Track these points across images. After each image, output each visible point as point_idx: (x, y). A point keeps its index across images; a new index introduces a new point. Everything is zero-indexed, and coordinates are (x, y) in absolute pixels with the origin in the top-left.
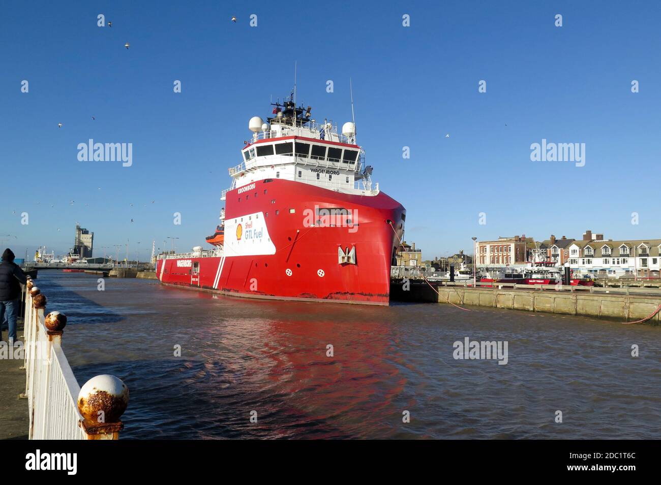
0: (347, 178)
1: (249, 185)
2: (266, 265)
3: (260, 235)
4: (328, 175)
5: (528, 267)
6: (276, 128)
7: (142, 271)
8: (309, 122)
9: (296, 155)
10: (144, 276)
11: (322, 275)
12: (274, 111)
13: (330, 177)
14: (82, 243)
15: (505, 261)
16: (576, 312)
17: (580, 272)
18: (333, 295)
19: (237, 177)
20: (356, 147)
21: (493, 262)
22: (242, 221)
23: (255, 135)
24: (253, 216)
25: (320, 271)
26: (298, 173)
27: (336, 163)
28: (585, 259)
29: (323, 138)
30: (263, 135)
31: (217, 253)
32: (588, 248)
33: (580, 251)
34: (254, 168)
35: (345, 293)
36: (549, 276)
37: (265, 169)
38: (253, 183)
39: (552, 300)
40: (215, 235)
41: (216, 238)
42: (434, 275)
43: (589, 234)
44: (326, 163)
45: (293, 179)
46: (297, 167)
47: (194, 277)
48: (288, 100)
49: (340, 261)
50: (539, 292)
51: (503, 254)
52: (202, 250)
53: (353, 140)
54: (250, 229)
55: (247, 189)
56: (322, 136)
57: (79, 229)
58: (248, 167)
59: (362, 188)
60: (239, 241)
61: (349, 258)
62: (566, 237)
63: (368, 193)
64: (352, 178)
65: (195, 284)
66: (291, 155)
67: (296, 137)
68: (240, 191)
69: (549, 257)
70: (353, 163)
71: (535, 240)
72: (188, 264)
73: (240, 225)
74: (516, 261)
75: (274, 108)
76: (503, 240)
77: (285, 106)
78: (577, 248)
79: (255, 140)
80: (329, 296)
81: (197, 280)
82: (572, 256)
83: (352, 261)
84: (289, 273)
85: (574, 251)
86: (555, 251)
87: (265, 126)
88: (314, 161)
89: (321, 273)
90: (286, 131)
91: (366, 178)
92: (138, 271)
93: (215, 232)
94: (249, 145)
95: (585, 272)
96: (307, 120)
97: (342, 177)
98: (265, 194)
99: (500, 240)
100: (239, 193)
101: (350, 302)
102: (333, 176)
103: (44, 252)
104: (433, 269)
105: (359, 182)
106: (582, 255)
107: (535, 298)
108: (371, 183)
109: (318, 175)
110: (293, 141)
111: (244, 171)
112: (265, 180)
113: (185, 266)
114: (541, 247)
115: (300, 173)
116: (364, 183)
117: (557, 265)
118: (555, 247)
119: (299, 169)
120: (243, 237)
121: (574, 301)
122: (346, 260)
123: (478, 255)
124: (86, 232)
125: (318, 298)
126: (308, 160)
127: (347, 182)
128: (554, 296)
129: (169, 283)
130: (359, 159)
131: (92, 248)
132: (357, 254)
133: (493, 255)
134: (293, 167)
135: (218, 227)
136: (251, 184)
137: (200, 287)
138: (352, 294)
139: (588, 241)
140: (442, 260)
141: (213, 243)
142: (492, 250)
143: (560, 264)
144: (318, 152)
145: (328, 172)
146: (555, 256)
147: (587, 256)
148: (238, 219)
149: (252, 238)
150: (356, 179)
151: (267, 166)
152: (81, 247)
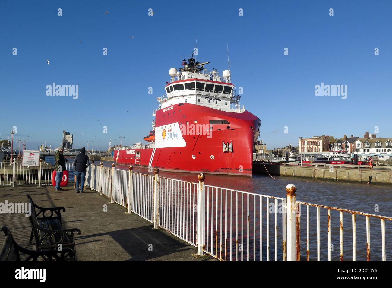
0: (226, 102)
1: (170, 107)
2: (180, 153)
3: (176, 135)
4: (215, 101)
5: (331, 154)
6: (185, 74)
7: (104, 156)
8: (203, 70)
9: (197, 90)
10: (105, 159)
11: (213, 158)
12: (183, 64)
13: (216, 102)
14: (67, 140)
15: (316, 150)
16: (362, 180)
17: (362, 157)
18: (219, 170)
19: (162, 102)
20: (231, 84)
21: (309, 151)
22: (166, 128)
23: (173, 78)
24: (173, 125)
25: (212, 156)
26: (198, 100)
27: (219, 94)
28: (365, 149)
29: (212, 80)
30: (177, 78)
31: (151, 146)
32: (367, 142)
33: (362, 144)
34: (173, 97)
35: (226, 169)
36: (344, 159)
37: (179, 98)
38: (172, 106)
39: (347, 173)
40: (149, 136)
41: (150, 137)
42: (274, 159)
43: (367, 134)
44: (214, 94)
45: (195, 104)
46: (197, 97)
47: (137, 160)
48: (190, 57)
49: (224, 150)
50: (339, 168)
51: (315, 146)
52: (142, 145)
53: (229, 80)
54: (171, 132)
55: (168, 109)
56: (212, 79)
57: (65, 132)
58: (169, 97)
59: (234, 108)
60: (164, 139)
61: (229, 148)
62: (353, 136)
63: (238, 111)
64: (228, 102)
65: (137, 164)
66: (194, 90)
67: (197, 79)
68: (164, 111)
69: (343, 148)
70: (230, 94)
71: (335, 138)
72: (133, 152)
73: (164, 130)
74: (323, 150)
75: (183, 62)
76: (315, 138)
77: (189, 61)
78: (360, 143)
79: (173, 81)
80: (217, 170)
81: (139, 161)
82: (357, 147)
83: (231, 150)
84: (194, 157)
85: (358, 145)
86: (347, 144)
87: (178, 73)
88: (207, 93)
89: (212, 157)
90: (190, 76)
91: (237, 102)
92: (101, 156)
93: (149, 135)
94: (169, 84)
95: (365, 157)
96: (202, 69)
97: (223, 102)
98: (179, 112)
99: (314, 138)
100: (163, 111)
101: (229, 174)
102: (218, 101)
103: (45, 146)
104: (273, 155)
105: (233, 104)
106: (363, 146)
107: (337, 172)
108: (240, 105)
109: (209, 101)
110: (195, 81)
111: (166, 99)
112: (179, 104)
113: (131, 154)
114: (338, 142)
115: (199, 100)
116: (236, 105)
117: (348, 153)
118: (347, 142)
119: (198, 98)
120: (166, 137)
121: (360, 174)
122: (227, 150)
123: (300, 147)
124: (69, 134)
125: (211, 171)
126: (204, 92)
127: (226, 105)
128: (348, 171)
129: (122, 164)
130: (233, 91)
131: (72, 143)
132: (233, 146)
133: (309, 147)
134: (195, 96)
135: (151, 131)
136: (171, 106)
137: (140, 166)
138: (230, 169)
139: (367, 138)
140: (279, 150)
141: (147, 141)
142: (309, 144)
143: (350, 152)
144: (209, 88)
145: (215, 99)
146: (347, 147)
147: (366, 147)
148: (163, 126)
149: (172, 137)
150: (231, 103)
151: (180, 96)
152: (66, 142)
